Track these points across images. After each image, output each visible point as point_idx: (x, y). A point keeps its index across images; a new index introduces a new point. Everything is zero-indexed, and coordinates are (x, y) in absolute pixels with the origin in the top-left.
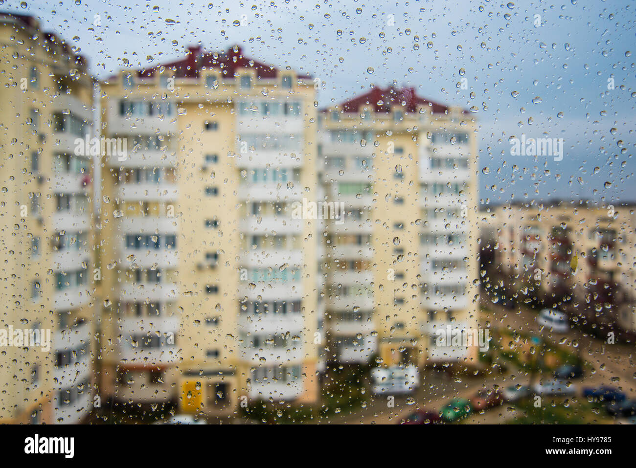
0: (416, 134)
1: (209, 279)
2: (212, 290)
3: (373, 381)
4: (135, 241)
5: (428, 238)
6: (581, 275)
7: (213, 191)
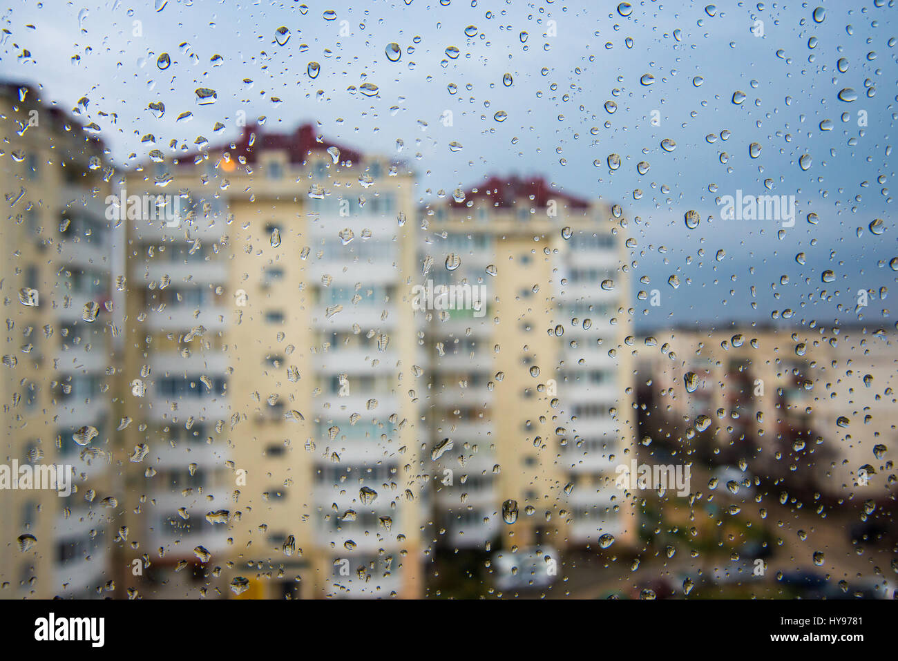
0: (546, 239)
1: (273, 435)
2: (276, 451)
3: (496, 571)
4: (172, 386)
5: (566, 376)
6: (767, 422)
7: (276, 317)
